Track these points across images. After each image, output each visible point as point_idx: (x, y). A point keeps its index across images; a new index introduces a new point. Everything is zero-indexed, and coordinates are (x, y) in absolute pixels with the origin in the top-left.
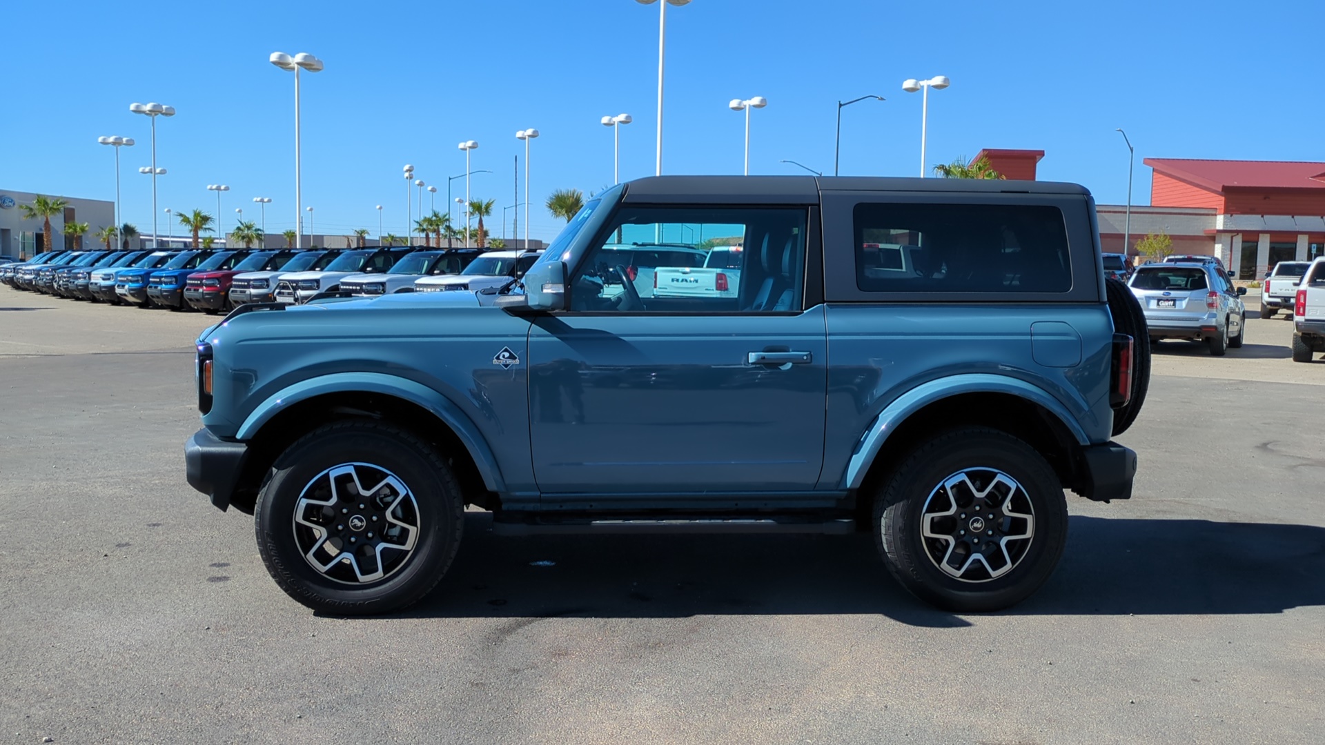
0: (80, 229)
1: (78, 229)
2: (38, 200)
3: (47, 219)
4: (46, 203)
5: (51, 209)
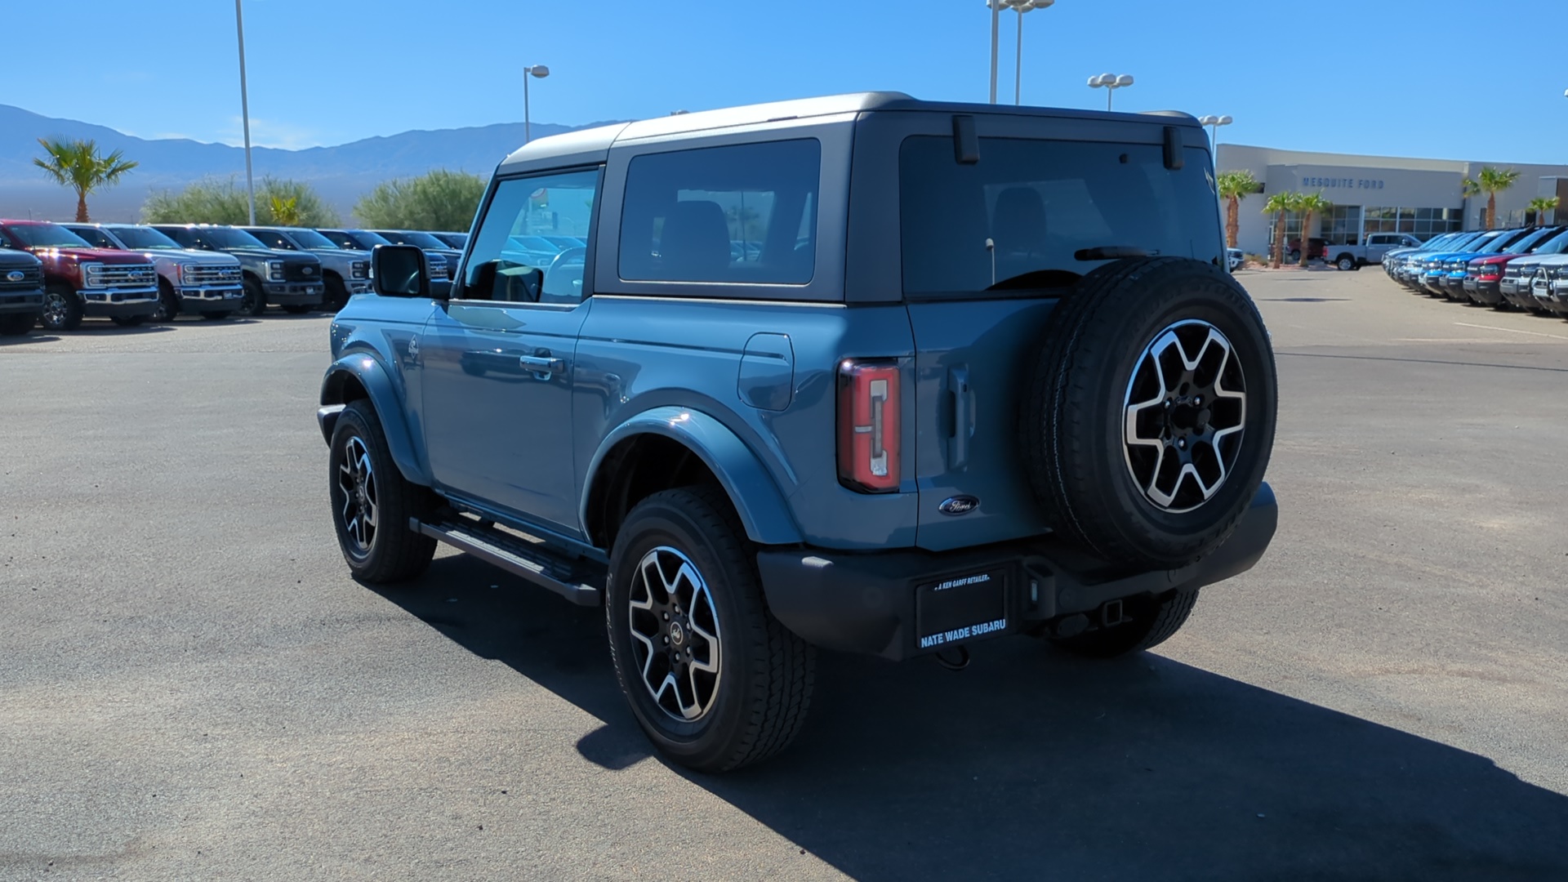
0: (1547, 204)
1: (1544, 205)
2: (1483, 173)
3: (1492, 195)
4: (1492, 177)
5: (1496, 183)
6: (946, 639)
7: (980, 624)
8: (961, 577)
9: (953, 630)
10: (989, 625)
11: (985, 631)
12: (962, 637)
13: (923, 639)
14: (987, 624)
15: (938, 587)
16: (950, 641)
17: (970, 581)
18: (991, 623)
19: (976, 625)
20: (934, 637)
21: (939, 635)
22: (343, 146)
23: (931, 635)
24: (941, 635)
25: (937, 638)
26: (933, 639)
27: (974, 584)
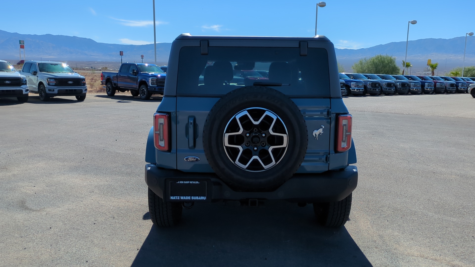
6: (181, 199)
7: (195, 196)
8: (187, 181)
9: (184, 196)
10: (199, 197)
11: (197, 199)
12: (188, 199)
13: (171, 197)
14: (198, 197)
15: (178, 182)
16: (182, 199)
17: (191, 182)
18: (200, 197)
19: (194, 196)
20: (176, 197)
21: (178, 197)
22: (370, 48)
23: (175, 196)
24: (179, 197)
25: (177, 197)
26: (175, 198)
27: (193, 184)
